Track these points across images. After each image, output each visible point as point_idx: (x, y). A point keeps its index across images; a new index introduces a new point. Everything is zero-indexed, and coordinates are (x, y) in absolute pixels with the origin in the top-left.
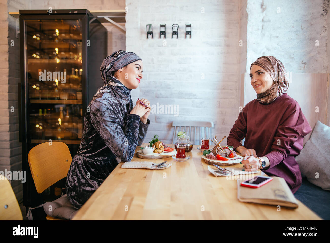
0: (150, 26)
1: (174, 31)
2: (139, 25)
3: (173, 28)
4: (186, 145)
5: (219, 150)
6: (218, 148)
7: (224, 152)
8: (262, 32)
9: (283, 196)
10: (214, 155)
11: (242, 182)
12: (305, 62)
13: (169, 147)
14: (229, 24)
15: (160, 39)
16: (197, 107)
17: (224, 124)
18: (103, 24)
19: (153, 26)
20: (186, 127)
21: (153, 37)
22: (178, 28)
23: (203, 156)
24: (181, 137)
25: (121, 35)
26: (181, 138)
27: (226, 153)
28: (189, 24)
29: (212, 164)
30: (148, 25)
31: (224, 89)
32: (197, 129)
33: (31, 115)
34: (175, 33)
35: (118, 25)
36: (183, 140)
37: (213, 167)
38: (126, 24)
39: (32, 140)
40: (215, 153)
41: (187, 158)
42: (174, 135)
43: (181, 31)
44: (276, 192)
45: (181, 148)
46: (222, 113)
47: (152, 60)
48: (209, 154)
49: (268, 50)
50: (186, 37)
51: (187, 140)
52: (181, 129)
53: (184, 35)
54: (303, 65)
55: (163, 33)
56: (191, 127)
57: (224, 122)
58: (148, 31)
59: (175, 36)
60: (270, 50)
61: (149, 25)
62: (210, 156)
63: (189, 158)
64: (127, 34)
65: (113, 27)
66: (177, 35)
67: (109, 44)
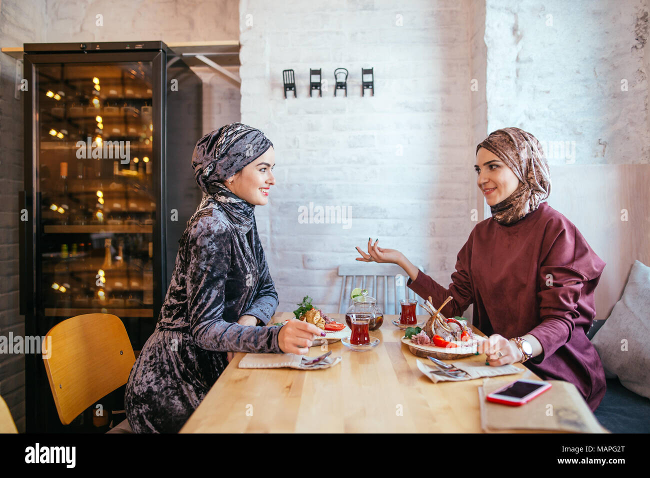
0: (290, 72)
1: (338, 83)
2: (268, 72)
3: (336, 76)
4: (369, 317)
5: (437, 327)
6: (435, 322)
7: (448, 330)
8: (516, 82)
9: (575, 423)
10: (428, 337)
11: (489, 393)
12: (606, 142)
13: (333, 320)
14: (449, 66)
15: (311, 99)
16: (389, 235)
17: (446, 269)
18: (193, 68)
19: (295, 72)
20: (366, 276)
21: (295, 95)
22: (347, 76)
23: (404, 339)
24: (359, 299)
25: (229, 89)
26: (359, 301)
27: (452, 332)
28: (369, 68)
29: (425, 356)
30: (286, 71)
31: (443, 198)
32: (389, 281)
33: (44, 255)
34: (341, 85)
35: (223, 70)
36: (363, 306)
37: (426, 361)
38: (241, 69)
39: (46, 309)
40: (430, 334)
41: (372, 343)
42: (343, 295)
43: (353, 81)
44: (561, 414)
45: (360, 323)
46: (440, 247)
47: (294, 141)
48: (418, 335)
49: (529, 118)
50: (363, 93)
51: (371, 305)
52: (356, 281)
53: (359, 90)
54: (602, 147)
55: (316, 86)
56: (377, 276)
57: (444, 266)
58: (286, 83)
59: (341, 92)
60: (534, 118)
61: (288, 71)
62: (420, 340)
63: (377, 345)
64: (244, 89)
65: (213, 74)
66: (346, 89)
67: (205, 109)
